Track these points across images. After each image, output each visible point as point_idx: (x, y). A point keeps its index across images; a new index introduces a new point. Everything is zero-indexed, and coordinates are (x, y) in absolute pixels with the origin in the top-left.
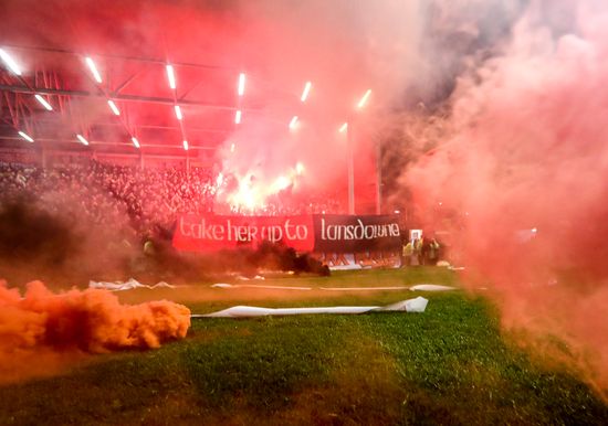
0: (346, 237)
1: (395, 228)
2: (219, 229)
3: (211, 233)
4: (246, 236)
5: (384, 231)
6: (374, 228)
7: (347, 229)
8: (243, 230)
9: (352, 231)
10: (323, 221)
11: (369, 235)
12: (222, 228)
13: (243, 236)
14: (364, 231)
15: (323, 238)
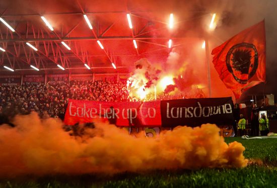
0: (187, 116)
1: (228, 107)
2: (94, 111)
3: (89, 113)
4: (111, 115)
5: (219, 110)
6: (210, 109)
7: (187, 110)
8: (109, 111)
9: (192, 111)
10: (168, 104)
11: (206, 114)
12: (96, 110)
13: (109, 115)
14: (202, 111)
15: (168, 117)
